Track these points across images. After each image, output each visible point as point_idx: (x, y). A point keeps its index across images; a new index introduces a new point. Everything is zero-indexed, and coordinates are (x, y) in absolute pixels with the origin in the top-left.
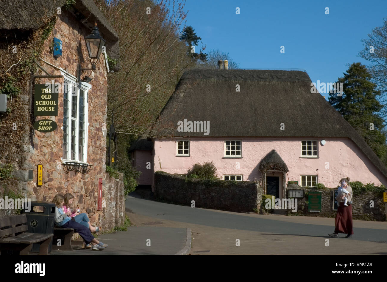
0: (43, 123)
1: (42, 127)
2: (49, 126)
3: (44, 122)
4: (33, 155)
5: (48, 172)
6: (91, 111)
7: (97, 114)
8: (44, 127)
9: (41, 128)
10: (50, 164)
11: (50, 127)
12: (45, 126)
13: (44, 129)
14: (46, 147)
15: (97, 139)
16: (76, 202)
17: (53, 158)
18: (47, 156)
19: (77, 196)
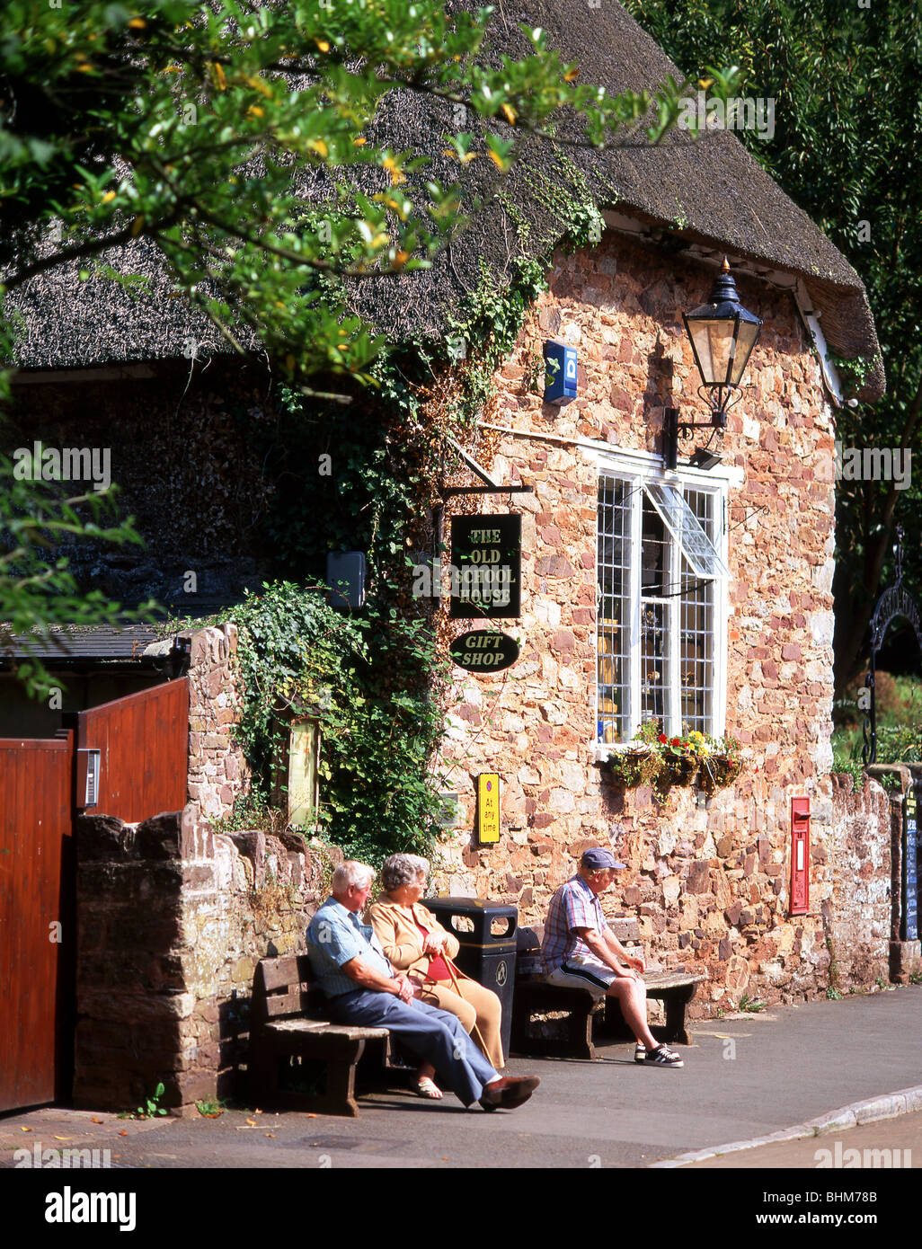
0: (476, 642)
1: (475, 655)
2: (494, 651)
3: (481, 638)
4: (459, 744)
5: (527, 795)
6: (743, 562)
7: (780, 566)
8: (481, 655)
9: (471, 658)
10: (533, 767)
11: (497, 655)
12: (484, 651)
13: (479, 663)
14: (515, 712)
15: (779, 659)
16: (671, 889)
17: (551, 748)
18: (523, 742)
19: (676, 870)
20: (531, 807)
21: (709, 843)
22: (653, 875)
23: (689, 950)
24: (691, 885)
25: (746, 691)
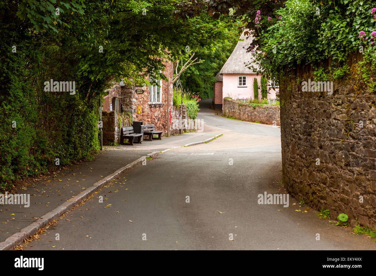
4: (136, 102)
10: (143, 105)
12: (140, 91)
16: (156, 121)
17: (144, 103)
18: (142, 102)
19: (157, 118)
20: (143, 110)
21: (160, 115)
22: (154, 119)
23: (158, 129)
24: (158, 120)
25: (164, 95)
